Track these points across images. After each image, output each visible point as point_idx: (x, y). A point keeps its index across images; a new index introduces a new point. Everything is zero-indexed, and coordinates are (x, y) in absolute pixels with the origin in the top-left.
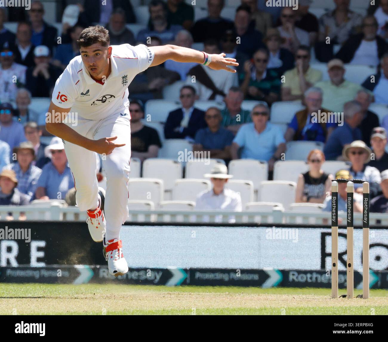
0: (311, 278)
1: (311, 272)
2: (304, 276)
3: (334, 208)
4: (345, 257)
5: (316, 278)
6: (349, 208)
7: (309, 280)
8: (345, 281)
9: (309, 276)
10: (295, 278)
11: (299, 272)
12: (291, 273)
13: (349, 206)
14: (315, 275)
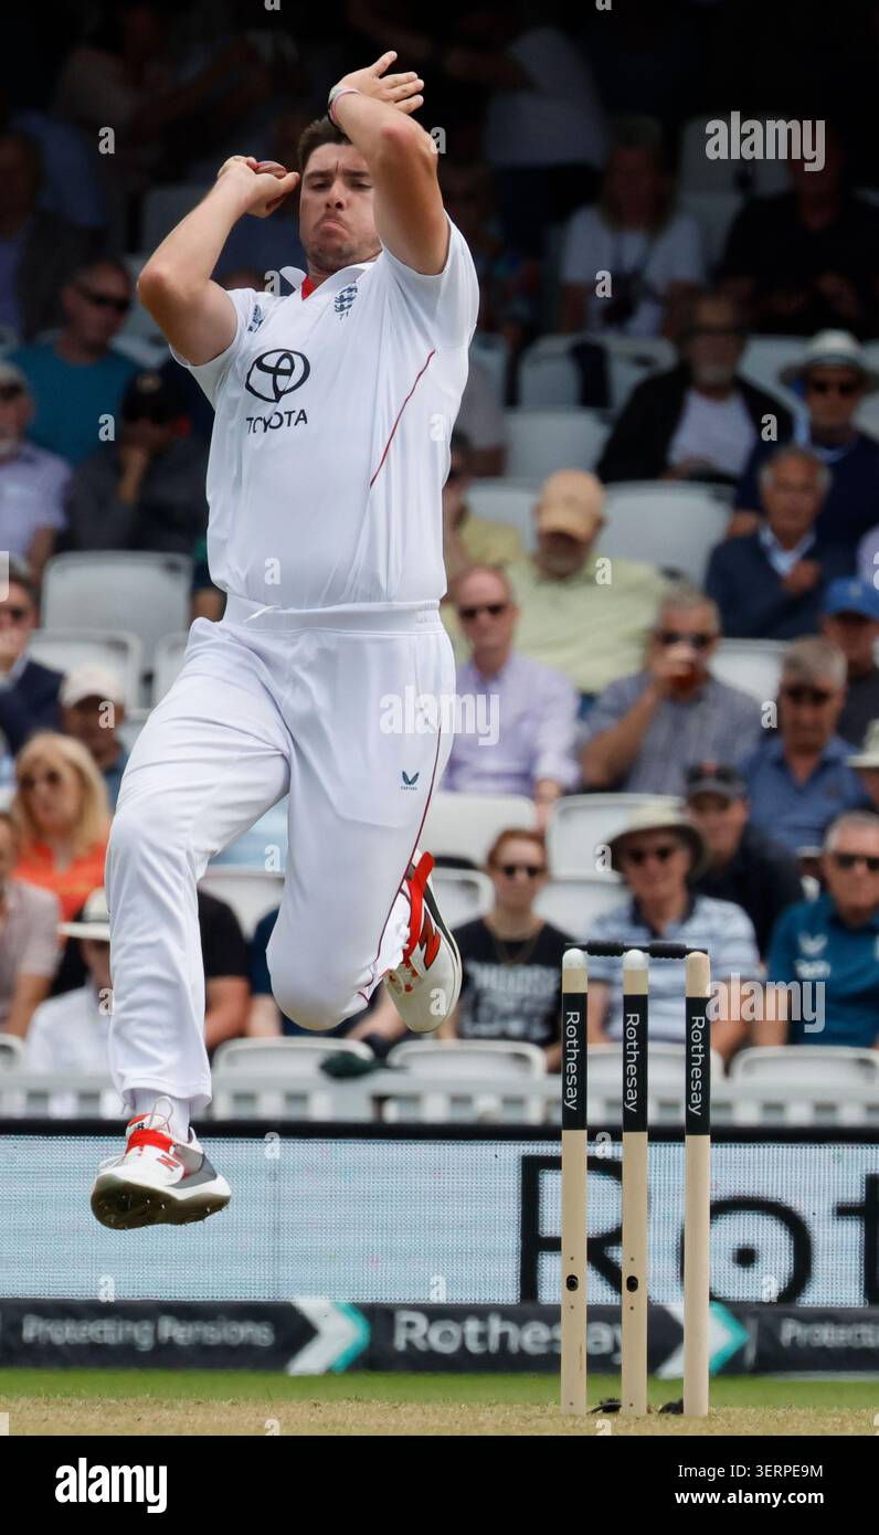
0: (483, 1337)
1: (481, 1312)
2: (453, 1328)
3: (572, 1055)
4: (617, 1254)
5: (504, 1337)
6: (632, 1057)
7: (474, 1346)
8: (616, 1348)
9: (472, 1327)
10: (416, 1336)
11: (435, 1313)
12: (404, 1317)
13: (631, 1048)
14: (496, 1326)
